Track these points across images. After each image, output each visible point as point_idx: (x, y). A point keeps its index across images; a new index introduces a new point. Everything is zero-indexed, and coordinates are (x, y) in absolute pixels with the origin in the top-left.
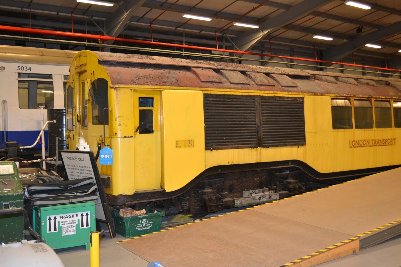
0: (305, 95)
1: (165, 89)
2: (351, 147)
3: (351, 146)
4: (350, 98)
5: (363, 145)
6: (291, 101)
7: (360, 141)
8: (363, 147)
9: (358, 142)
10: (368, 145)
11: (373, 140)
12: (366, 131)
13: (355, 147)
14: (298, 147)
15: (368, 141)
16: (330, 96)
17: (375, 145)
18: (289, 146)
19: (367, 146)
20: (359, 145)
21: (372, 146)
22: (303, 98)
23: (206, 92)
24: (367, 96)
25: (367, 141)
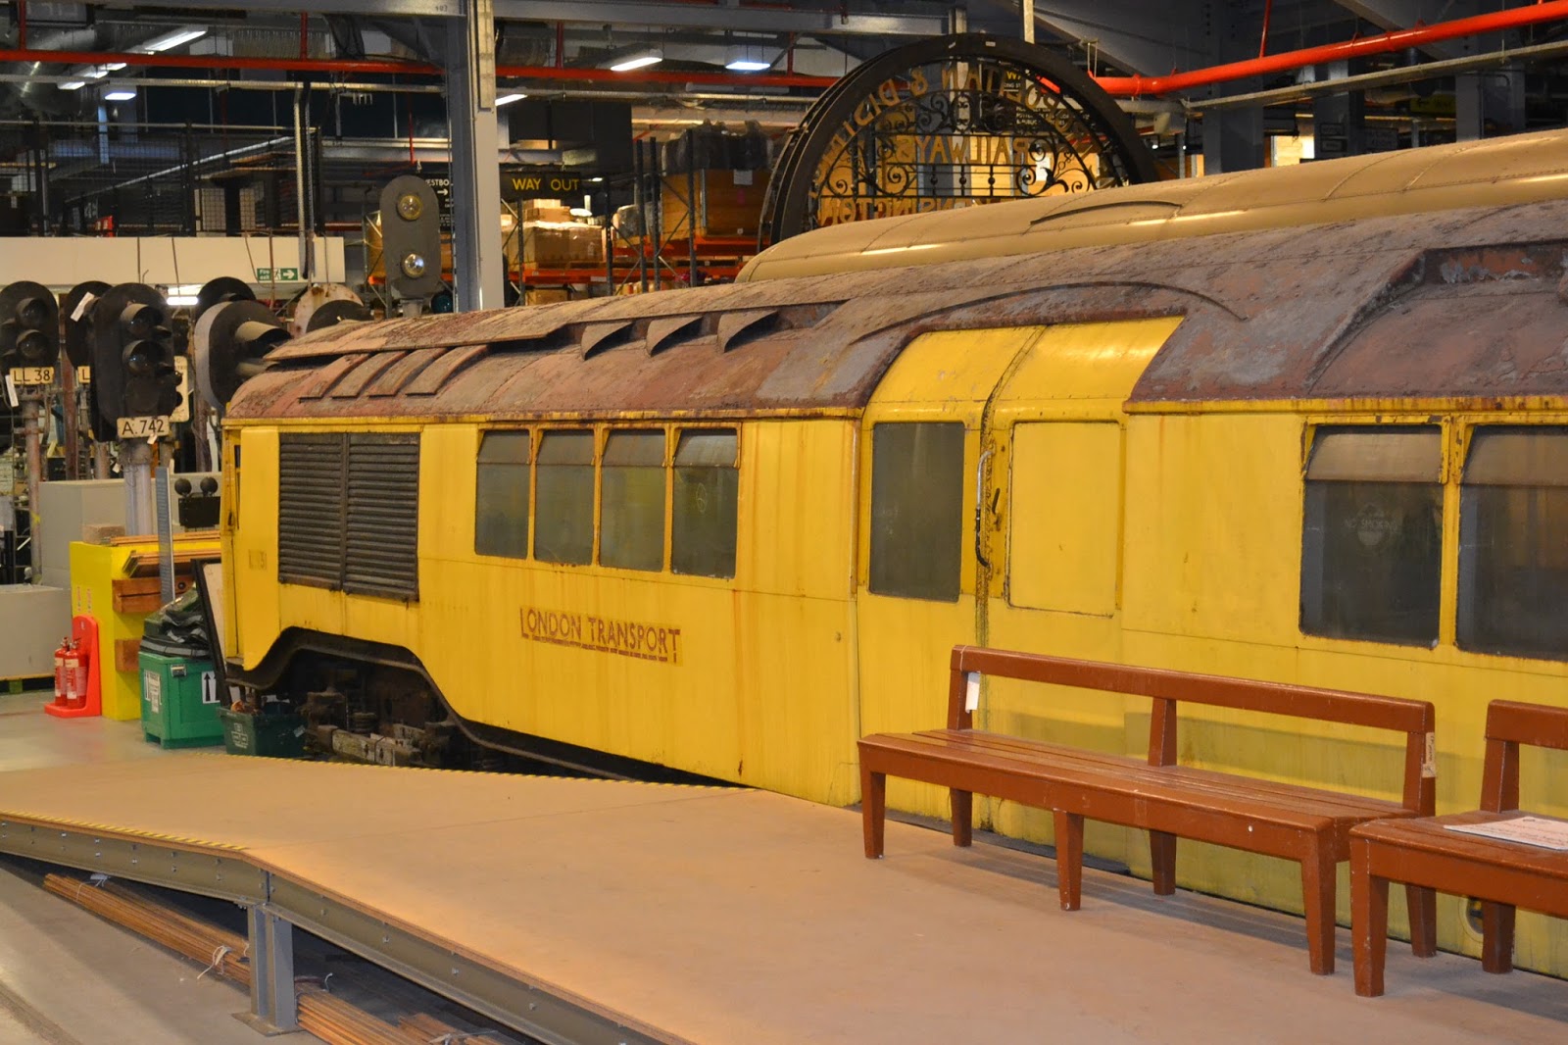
0: (425, 424)
1: (244, 426)
2: (525, 636)
3: (527, 631)
4: (528, 427)
5: (559, 636)
6: (400, 445)
7: (551, 615)
8: (559, 642)
9: (543, 616)
10: (576, 639)
11: (591, 620)
12: (566, 576)
13: (537, 638)
14: (407, 607)
15: (576, 620)
16: (478, 423)
17: (602, 644)
18: (384, 597)
19: (572, 643)
20: (548, 635)
21: (590, 647)
22: (417, 435)
23: (285, 430)
24: (576, 415)
25: (574, 623)
